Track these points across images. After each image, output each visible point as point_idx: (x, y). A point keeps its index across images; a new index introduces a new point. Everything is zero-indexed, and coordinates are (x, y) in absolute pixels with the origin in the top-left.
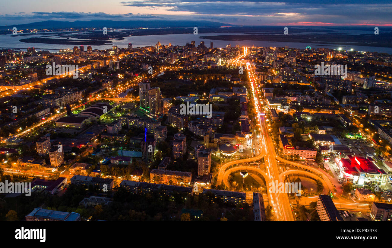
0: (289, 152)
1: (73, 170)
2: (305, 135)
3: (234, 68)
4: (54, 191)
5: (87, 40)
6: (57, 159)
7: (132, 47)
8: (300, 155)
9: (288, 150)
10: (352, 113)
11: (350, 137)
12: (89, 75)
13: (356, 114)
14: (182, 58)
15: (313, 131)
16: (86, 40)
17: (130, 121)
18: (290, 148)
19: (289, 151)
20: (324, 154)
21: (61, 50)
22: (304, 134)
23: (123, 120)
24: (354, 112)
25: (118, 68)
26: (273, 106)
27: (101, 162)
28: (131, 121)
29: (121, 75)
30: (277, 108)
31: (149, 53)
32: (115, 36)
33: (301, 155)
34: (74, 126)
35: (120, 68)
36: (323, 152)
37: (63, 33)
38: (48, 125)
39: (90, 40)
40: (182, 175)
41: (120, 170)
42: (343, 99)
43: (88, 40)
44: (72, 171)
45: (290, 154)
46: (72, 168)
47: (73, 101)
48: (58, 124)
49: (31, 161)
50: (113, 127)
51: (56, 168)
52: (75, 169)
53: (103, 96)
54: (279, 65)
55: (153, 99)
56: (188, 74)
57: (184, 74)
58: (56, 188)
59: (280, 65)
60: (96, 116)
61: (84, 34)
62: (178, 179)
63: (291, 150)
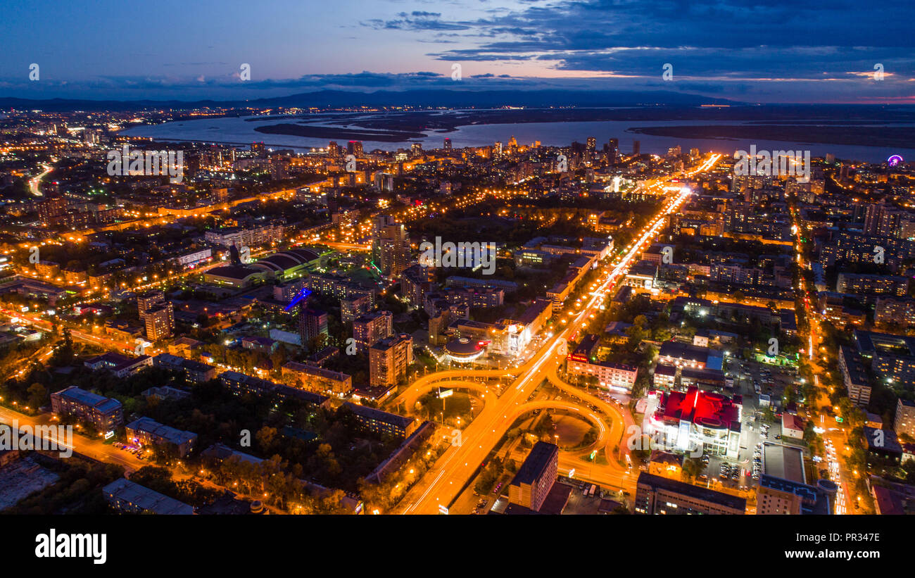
0: (577, 368)
1: (174, 347)
2: (657, 343)
3: (640, 199)
4: (122, 373)
5: (381, 130)
6: (156, 327)
7: (451, 146)
8: (600, 376)
9: (575, 363)
10: (827, 311)
11: (764, 360)
12: (320, 197)
13: (836, 316)
14: (549, 173)
15: (686, 338)
16: (378, 130)
17: (324, 283)
18: (578, 358)
19: (578, 365)
20: (661, 382)
21: (314, 150)
22: (656, 341)
23: (315, 279)
24: (831, 309)
25: (389, 188)
26: (635, 280)
27: (227, 342)
28: (326, 283)
29: (386, 201)
30: (643, 285)
31: (477, 160)
32: (442, 124)
33: (602, 377)
34: (232, 283)
35: (394, 187)
36: (657, 378)
37: (344, 115)
38: (194, 278)
39: (387, 130)
40: (331, 377)
41: (238, 355)
42: (839, 282)
43: (384, 130)
44: (172, 349)
45: (580, 372)
46: (172, 345)
47: (261, 241)
48: (208, 278)
49: (122, 327)
50: (284, 289)
51: (150, 341)
52: (177, 347)
53: (323, 239)
54: (757, 198)
55: (388, 246)
56: (527, 206)
57: (519, 206)
58: (127, 368)
59: (760, 197)
60: (276, 269)
61: (383, 117)
62: (323, 383)
63: (581, 364)
